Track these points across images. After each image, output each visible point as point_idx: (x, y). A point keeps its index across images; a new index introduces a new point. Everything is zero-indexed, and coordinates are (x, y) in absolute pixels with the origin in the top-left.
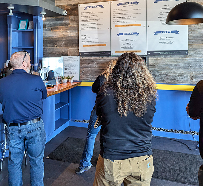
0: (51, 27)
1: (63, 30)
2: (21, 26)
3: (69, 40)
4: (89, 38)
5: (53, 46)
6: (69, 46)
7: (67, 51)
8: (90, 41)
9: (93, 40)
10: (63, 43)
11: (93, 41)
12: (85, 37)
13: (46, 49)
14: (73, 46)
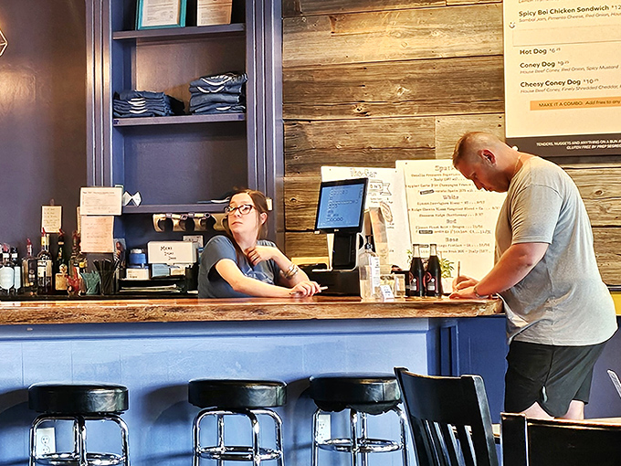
0: (330, 12)
1: (401, 29)
2: (151, 11)
3: (443, 78)
4: (565, 66)
5: (342, 112)
6: (439, 109)
7: (426, 134)
8: (570, 82)
9: (592, 75)
10: (401, 92)
11: (591, 82)
12: (539, 58)
13: (301, 127)
14: (463, 108)
